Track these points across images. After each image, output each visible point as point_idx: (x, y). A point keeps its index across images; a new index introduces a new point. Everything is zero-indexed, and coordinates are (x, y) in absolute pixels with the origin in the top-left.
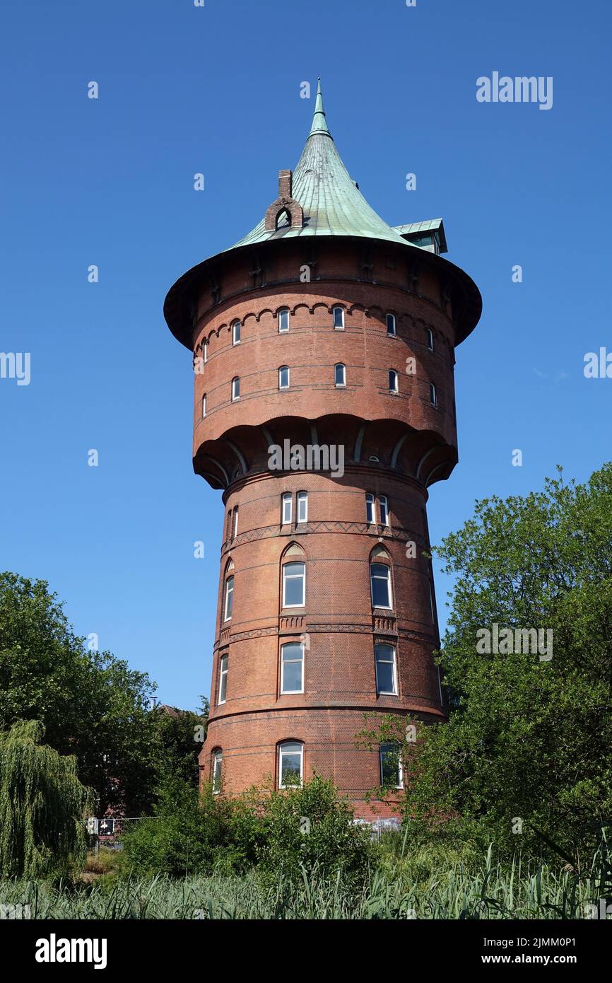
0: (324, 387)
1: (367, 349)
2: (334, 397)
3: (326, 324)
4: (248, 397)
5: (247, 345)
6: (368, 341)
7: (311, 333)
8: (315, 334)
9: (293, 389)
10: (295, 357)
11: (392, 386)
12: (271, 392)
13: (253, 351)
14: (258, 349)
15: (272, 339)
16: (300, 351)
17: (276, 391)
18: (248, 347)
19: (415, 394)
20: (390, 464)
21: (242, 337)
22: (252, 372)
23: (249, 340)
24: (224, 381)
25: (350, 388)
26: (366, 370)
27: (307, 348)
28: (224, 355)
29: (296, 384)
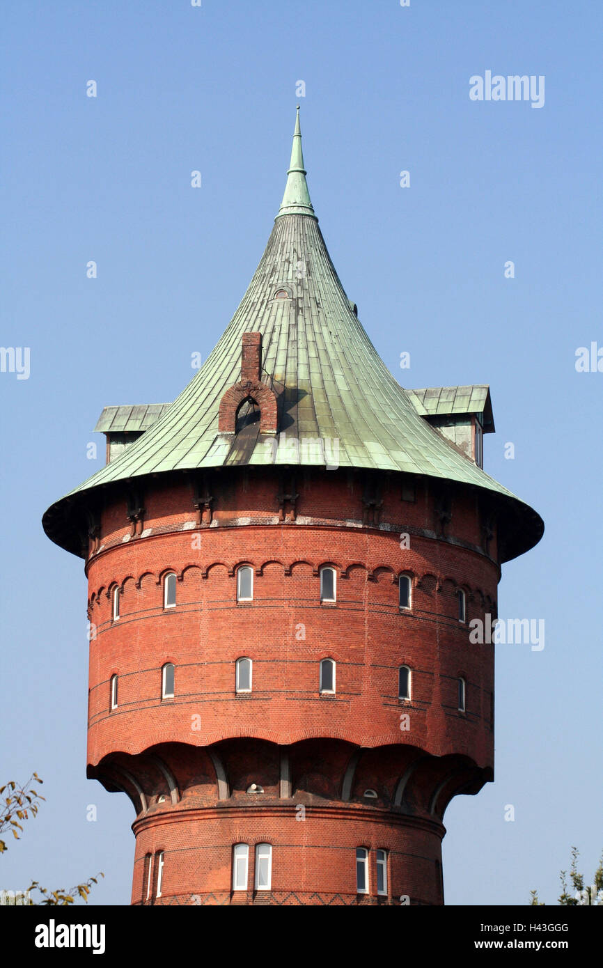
0: (305, 696)
1: (369, 635)
2: (319, 712)
3: (308, 594)
4: (188, 699)
5: (187, 615)
6: (371, 622)
7: (287, 609)
8: (292, 611)
9: (257, 696)
10: (261, 645)
11: (404, 692)
12: (223, 697)
13: (196, 627)
14: (204, 625)
15: (227, 613)
16: (270, 635)
17: (231, 696)
18: (189, 620)
19: (435, 701)
20: (393, 801)
21: (179, 598)
22: (194, 660)
23: (191, 607)
24: (149, 665)
25: (342, 697)
26: (366, 670)
27: (279, 633)
28: (150, 622)
29: (262, 688)
